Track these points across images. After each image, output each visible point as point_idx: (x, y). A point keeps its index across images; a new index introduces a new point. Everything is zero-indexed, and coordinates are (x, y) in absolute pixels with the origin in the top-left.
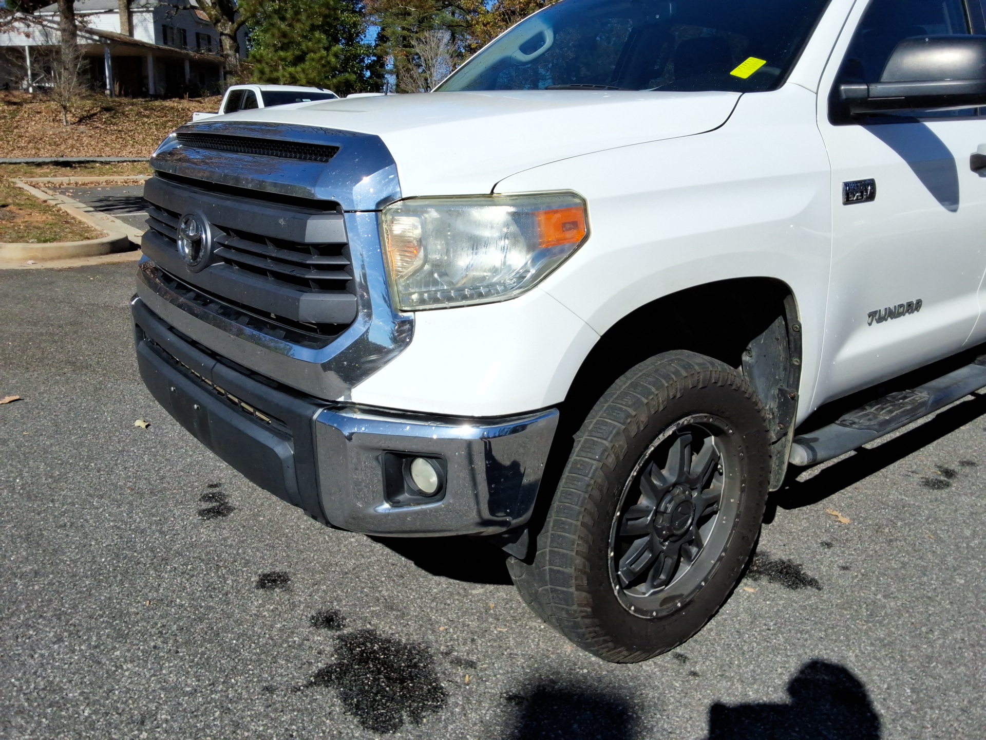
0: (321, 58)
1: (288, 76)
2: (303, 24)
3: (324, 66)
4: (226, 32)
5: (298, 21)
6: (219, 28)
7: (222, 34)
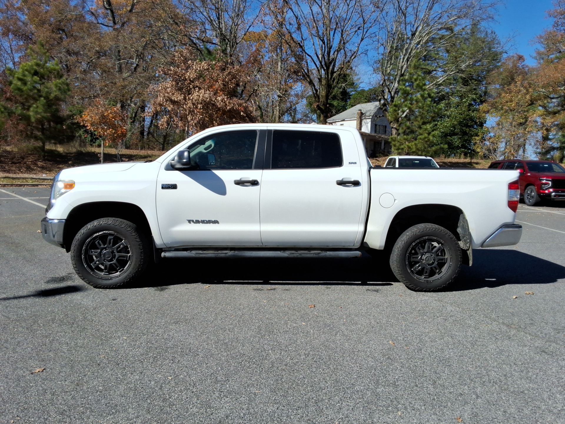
0: (425, 138)
1: (407, 147)
2: (419, 122)
3: (426, 142)
4: (394, 127)
5: (416, 121)
6: (392, 125)
7: (392, 128)
